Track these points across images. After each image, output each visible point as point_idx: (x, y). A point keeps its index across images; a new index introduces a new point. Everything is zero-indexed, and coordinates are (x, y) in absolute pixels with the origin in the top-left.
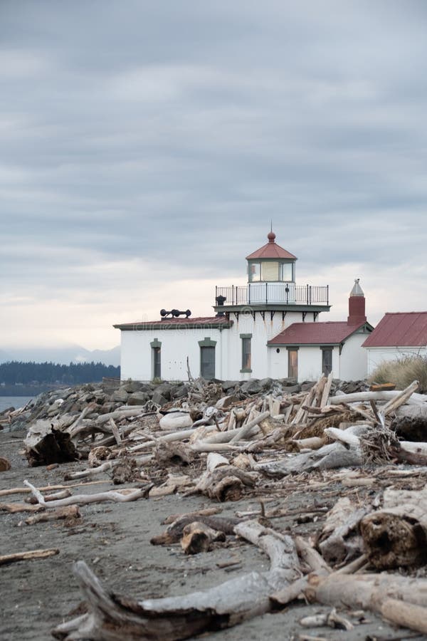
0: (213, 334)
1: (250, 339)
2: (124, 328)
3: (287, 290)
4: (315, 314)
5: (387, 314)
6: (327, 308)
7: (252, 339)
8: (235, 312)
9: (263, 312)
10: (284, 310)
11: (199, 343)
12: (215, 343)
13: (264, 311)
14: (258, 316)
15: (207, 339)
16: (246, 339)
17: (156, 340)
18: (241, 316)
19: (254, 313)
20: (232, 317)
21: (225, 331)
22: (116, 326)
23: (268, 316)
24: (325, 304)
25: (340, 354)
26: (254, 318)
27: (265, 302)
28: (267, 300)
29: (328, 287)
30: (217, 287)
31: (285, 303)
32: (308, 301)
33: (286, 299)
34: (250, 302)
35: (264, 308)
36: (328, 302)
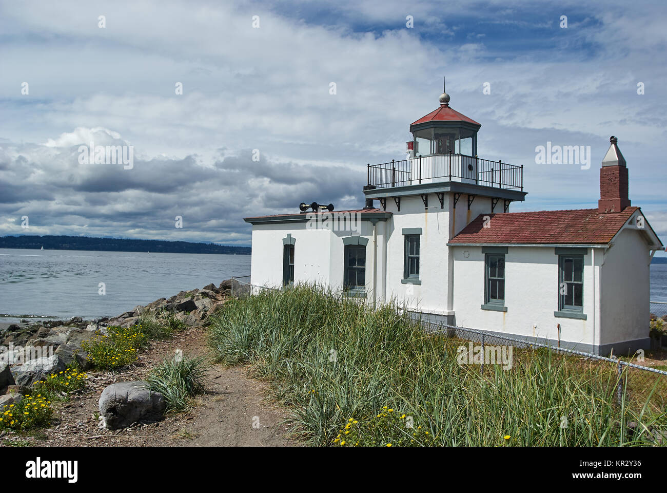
0: (363, 229)
1: (419, 235)
2: (256, 221)
3: (470, 167)
4: (506, 202)
6: (521, 196)
7: (422, 236)
8: (393, 199)
10: (472, 193)
11: (344, 240)
12: (367, 240)
13: (443, 194)
16: (412, 237)
17: (289, 235)
18: (405, 203)
19: (425, 198)
20: (391, 206)
21: (381, 224)
24: (519, 190)
26: (426, 205)
27: (447, 180)
28: (450, 176)
29: (522, 168)
30: (369, 165)
31: (474, 182)
32: (500, 184)
33: (475, 178)
34: (420, 180)
35: (448, 189)
36: (522, 188)
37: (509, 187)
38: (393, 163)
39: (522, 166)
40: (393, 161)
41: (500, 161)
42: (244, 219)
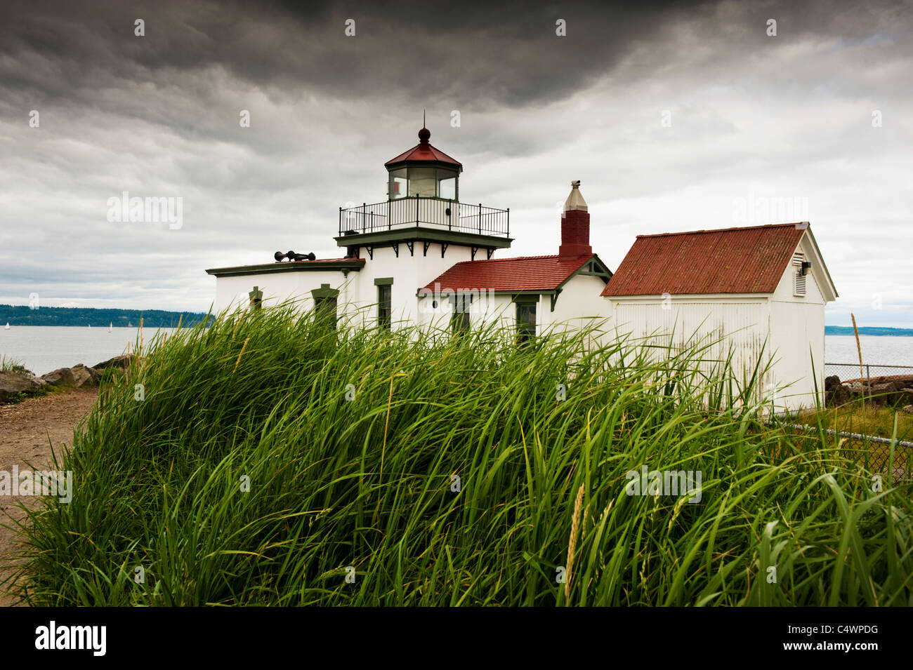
0: (334, 279)
1: (389, 286)
2: (220, 273)
3: (448, 212)
4: (490, 250)
5: (640, 238)
6: (506, 242)
7: (393, 287)
8: (366, 245)
9: (410, 242)
10: (445, 240)
11: (313, 292)
12: (337, 292)
13: (412, 241)
14: (404, 249)
15: (326, 287)
16: (384, 287)
17: (256, 288)
18: (377, 252)
19: (395, 244)
20: (364, 254)
21: (352, 275)
22: (209, 272)
23: (418, 248)
24: (505, 236)
25: (552, 310)
26: (397, 253)
27: (414, 225)
28: (418, 222)
29: (508, 212)
30: (340, 208)
31: (447, 228)
32: (480, 230)
33: (448, 224)
34: (390, 226)
35: (414, 235)
36: (508, 233)
37: (492, 233)
38: (364, 206)
39: (508, 209)
40: (364, 204)
41: (480, 205)
42: (207, 271)
